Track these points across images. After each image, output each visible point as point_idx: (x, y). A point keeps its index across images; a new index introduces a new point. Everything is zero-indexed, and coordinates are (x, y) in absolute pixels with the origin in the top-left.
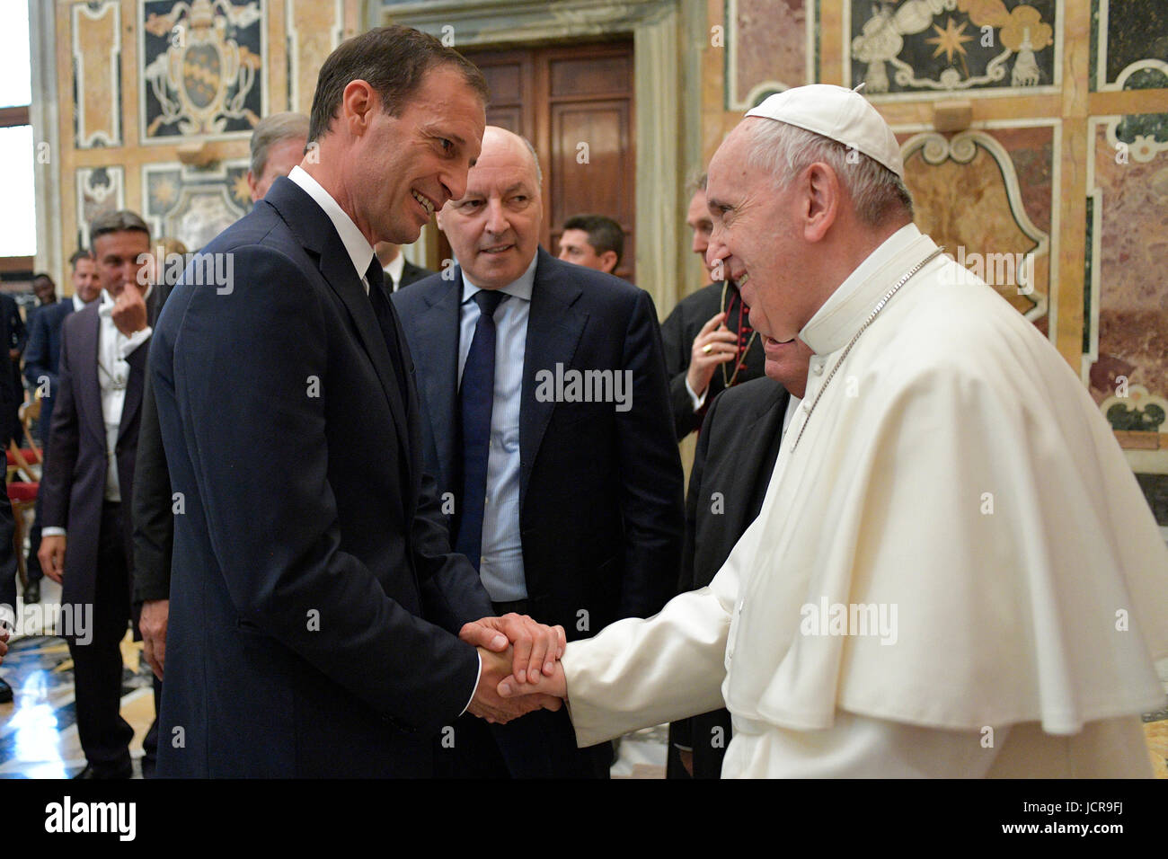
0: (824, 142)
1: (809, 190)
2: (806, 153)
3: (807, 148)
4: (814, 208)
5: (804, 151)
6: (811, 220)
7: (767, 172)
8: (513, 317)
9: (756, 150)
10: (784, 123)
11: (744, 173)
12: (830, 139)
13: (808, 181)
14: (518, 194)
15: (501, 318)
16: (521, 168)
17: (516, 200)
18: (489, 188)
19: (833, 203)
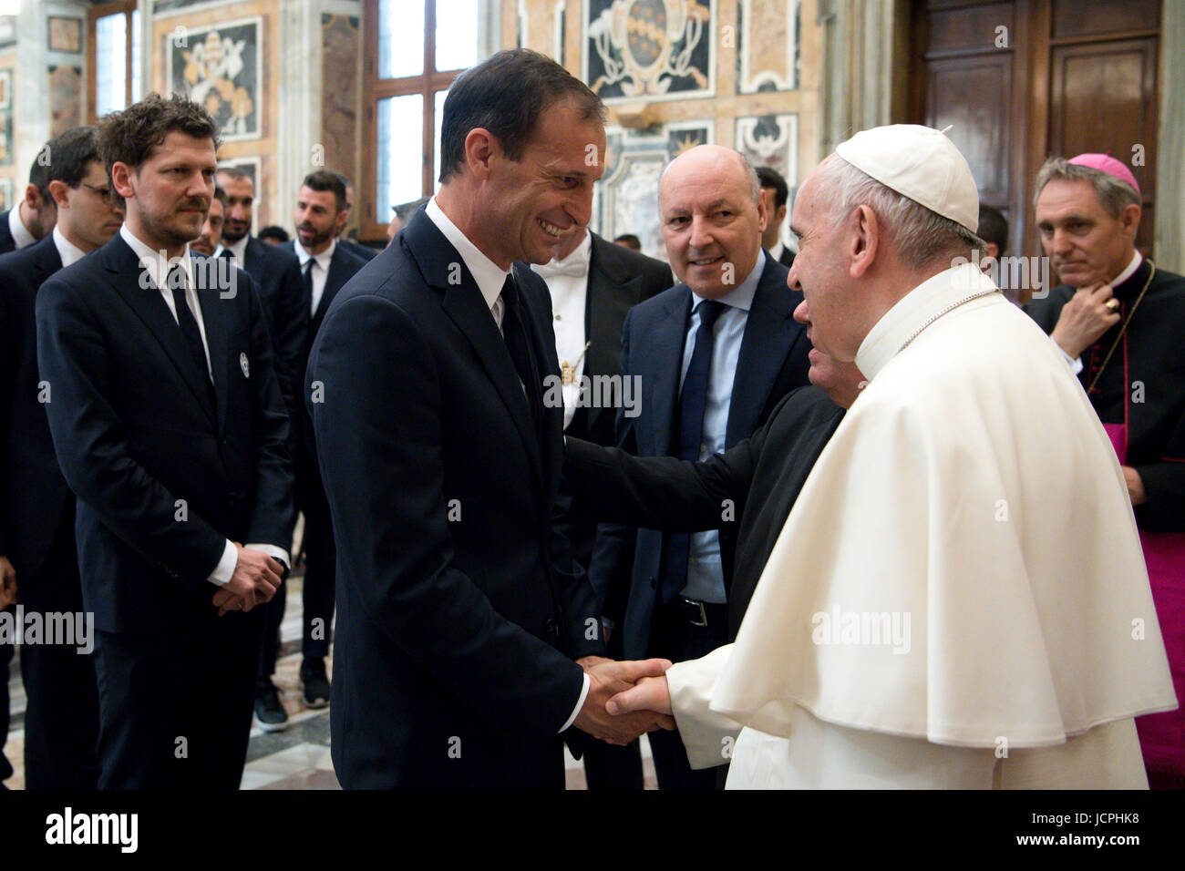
0: (876, 185)
1: (858, 229)
2: (858, 194)
3: (860, 190)
4: (860, 246)
5: (856, 193)
6: (856, 257)
7: (827, 208)
8: (731, 328)
9: (823, 185)
10: (848, 163)
11: (812, 206)
12: (881, 183)
13: (857, 220)
14: (720, 210)
15: (720, 329)
16: (724, 185)
17: (721, 215)
18: (691, 205)
19: (872, 241)
